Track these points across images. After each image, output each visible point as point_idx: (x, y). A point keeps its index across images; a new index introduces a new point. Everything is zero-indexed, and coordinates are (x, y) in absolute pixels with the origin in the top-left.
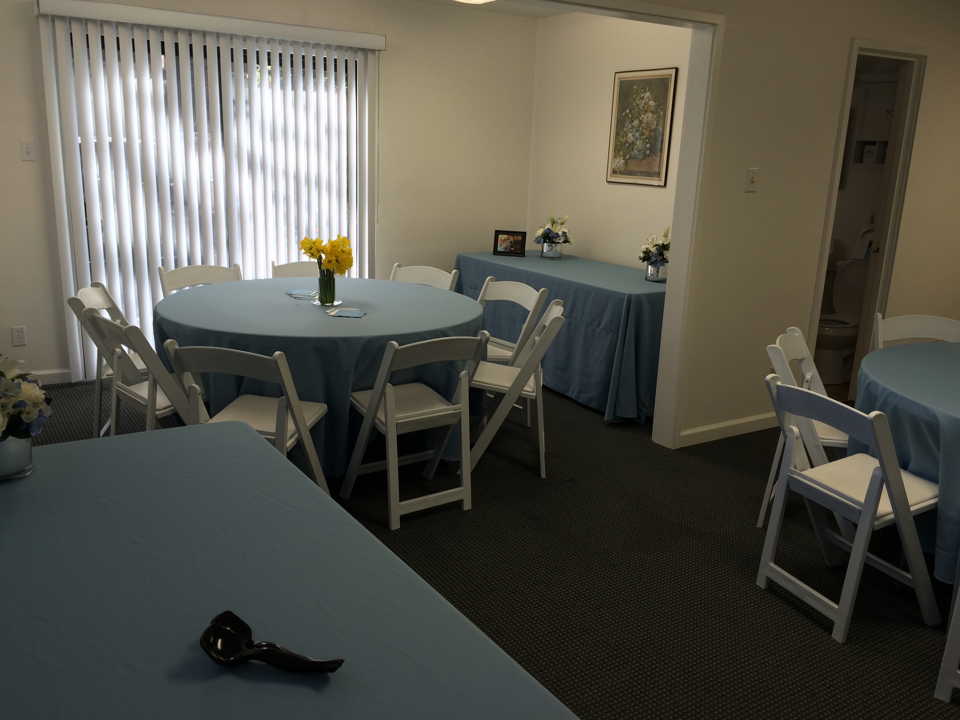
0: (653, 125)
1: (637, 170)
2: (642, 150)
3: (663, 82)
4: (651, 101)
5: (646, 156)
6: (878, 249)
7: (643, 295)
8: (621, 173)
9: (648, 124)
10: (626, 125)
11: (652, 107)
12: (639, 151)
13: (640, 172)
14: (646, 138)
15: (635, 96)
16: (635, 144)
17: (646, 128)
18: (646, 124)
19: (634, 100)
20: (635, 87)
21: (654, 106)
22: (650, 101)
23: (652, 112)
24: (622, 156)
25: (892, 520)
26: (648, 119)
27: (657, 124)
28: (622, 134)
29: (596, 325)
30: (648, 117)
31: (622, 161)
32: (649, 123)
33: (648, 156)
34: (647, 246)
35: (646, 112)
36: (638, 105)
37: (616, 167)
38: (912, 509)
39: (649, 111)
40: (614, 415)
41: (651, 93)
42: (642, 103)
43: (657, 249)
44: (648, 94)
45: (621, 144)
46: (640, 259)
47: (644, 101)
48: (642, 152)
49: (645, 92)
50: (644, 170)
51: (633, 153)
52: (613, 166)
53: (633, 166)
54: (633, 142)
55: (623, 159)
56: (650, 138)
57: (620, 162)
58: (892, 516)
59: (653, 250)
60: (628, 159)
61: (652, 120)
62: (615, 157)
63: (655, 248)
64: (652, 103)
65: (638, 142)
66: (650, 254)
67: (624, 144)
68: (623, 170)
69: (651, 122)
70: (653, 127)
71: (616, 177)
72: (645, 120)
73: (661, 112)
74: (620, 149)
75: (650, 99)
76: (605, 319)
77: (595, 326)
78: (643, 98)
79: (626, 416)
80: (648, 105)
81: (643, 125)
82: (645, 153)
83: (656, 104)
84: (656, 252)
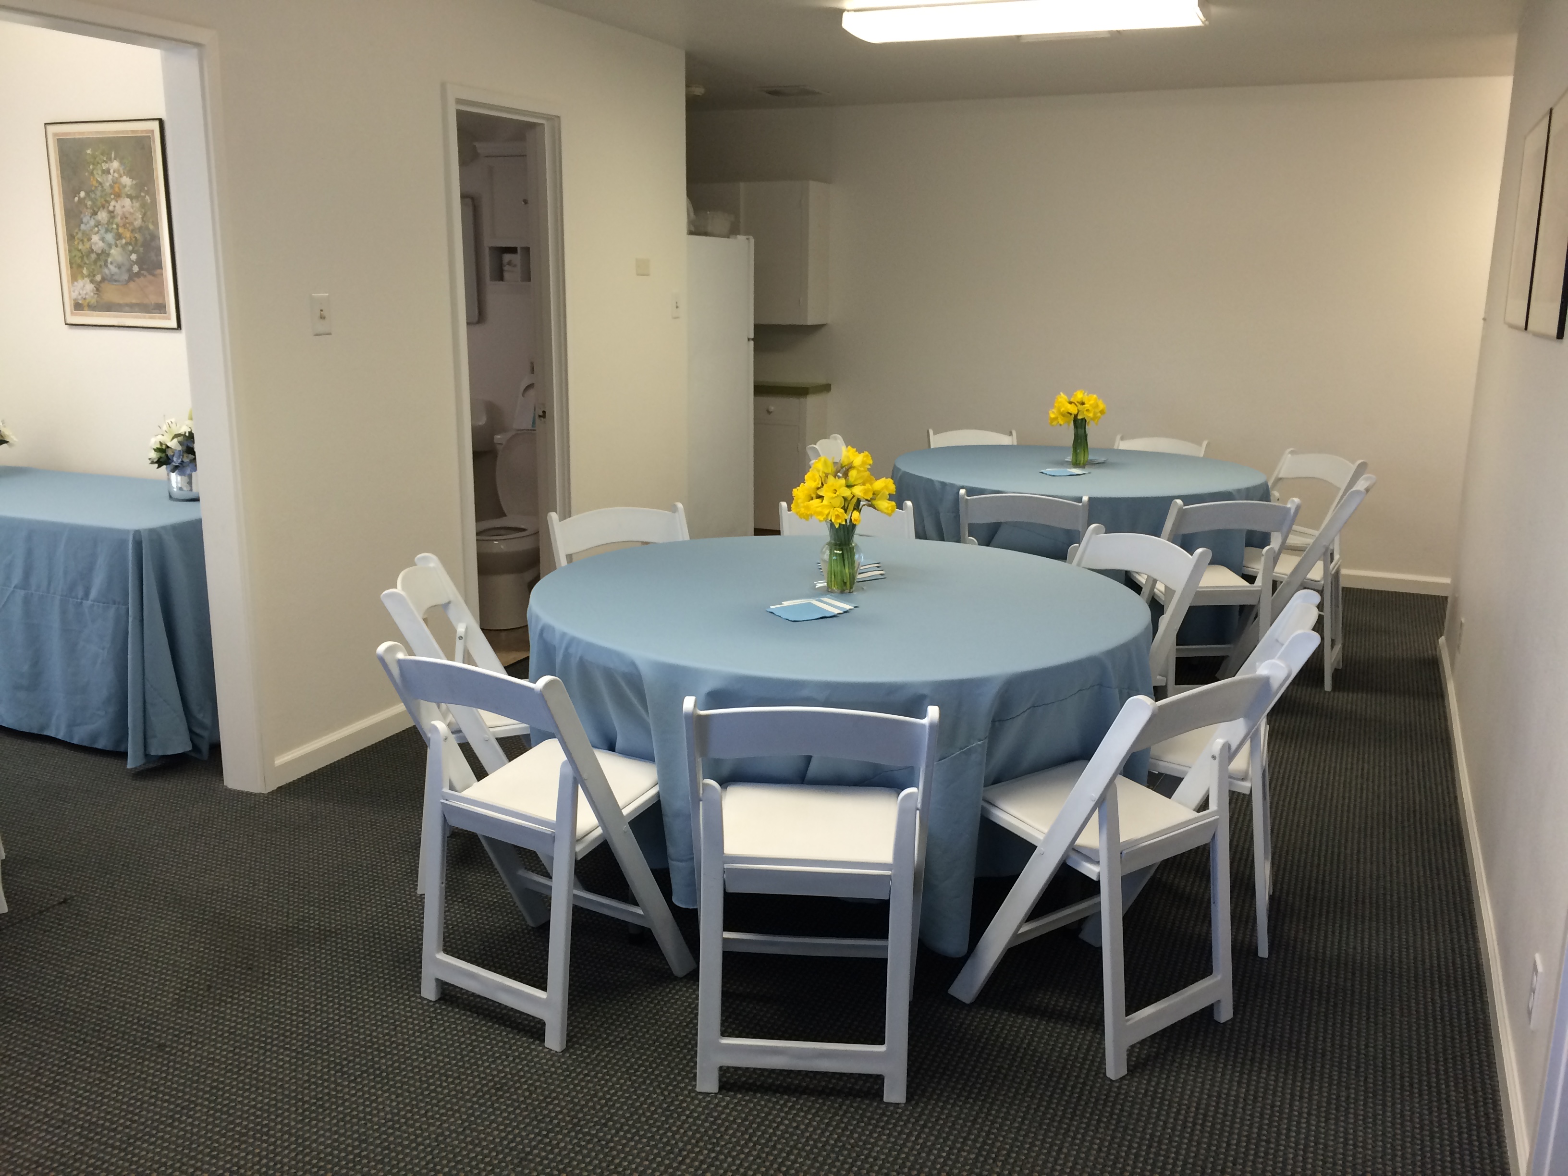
0: (135, 219)
1: (121, 302)
2: (123, 264)
3: (141, 143)
4: (125, 177)
5: (132, 277)
6: (544, 412)
7: (164, 528)
8: (92, 308)
9: (126, 218)
10: (85, 220)
11: (127, 188)
12: (119, 267)
13: (127, 305)
14: (127, 244)
15: (91, 167)
16: (108, 255)
17: (124, 226)
18: (122, 219)
19: (92, 173)
20: (89, 151)
21: (131, 187)
22: (121, 176)
23: (129, 196)
24: (88, 276)
25: (600, 836)
26: (124, 210)
27: (143, 218)
28: (80, 235)
29: (80, 594)
30: (124, 206)
31: (90, 287)
32: (128, 215)
33: (138, 275)
34: (160, 438)
35: (118, 196)
36: (100, 184)
37: (80, 297)
38: (625, 812)
39: (123, 195)
40: (147, 755)
41: (122, 163)
42: (108, 181)
43: (180, 442)
44: (115, 164)
45: (79, 254)
46: (152, 463)
47: (110, 177)
48: (124, 269)
49: (110, 160)
50: (134, 301)
51: (106, 271)
52: (74, 295)
53: (111, 294)
54: (103, 251)
55: (92, 282)
56: (134, 242)
57: (85, 288)
58: (599, 831)
59: (174, 444)
60: (100, 282)
61: (132, 210)
62: (74, 278)
63: (175, 440)
64: (126, 181)
65: (113, 251)
66: (170, 453)
67: (88, 256)
68: (93, 302)
69: (131, 214)
70: (138, 223)
71: (81, 315)
72: (119, 211)
73: (147, 197)
74: (82, 264)
75: (122, 172)
76: (98, 581)
77: (80, 596)
78: (108, 172)
79: (170, 753)
80: (120, 183)
81: (118, 220)
82: (130, 270)
83: (134, 182)
84: (179, 448)
